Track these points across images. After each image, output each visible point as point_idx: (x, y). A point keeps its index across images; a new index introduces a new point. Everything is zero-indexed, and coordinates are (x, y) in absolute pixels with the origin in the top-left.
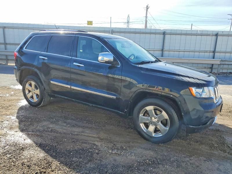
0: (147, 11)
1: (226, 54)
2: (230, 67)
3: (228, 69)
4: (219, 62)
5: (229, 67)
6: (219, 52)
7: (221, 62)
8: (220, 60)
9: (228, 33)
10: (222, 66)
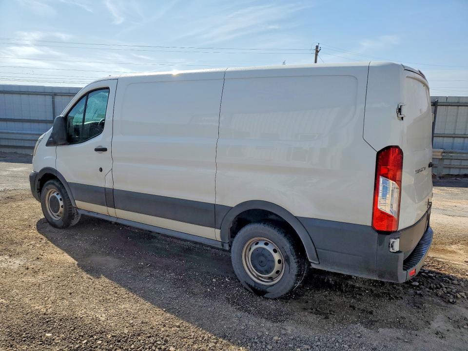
0: (316, 55)
1: (456, 139)
2: (465, 163)
3: (460, 168)
4: (440, 154)
5: (463, 164)
6: (441, 135)
7: (443, 154)
8: (442, 150)
9: (456, 101)
10: (446, 162)
